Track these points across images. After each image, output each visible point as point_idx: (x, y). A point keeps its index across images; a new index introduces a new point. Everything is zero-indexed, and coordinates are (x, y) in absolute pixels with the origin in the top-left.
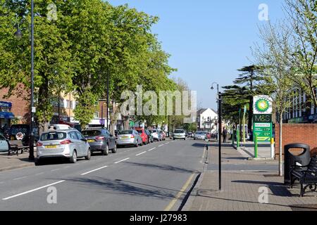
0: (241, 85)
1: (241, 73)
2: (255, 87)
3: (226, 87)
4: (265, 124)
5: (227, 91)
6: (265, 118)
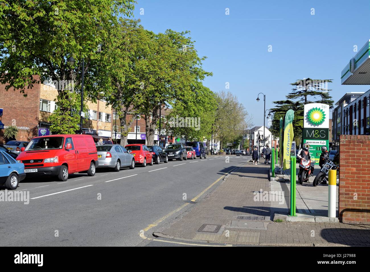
0: (294, 101)
1: (294, 87)
3: (278, 102)
4: (319, 141)
5: (279, 106)
6: (319, 134)
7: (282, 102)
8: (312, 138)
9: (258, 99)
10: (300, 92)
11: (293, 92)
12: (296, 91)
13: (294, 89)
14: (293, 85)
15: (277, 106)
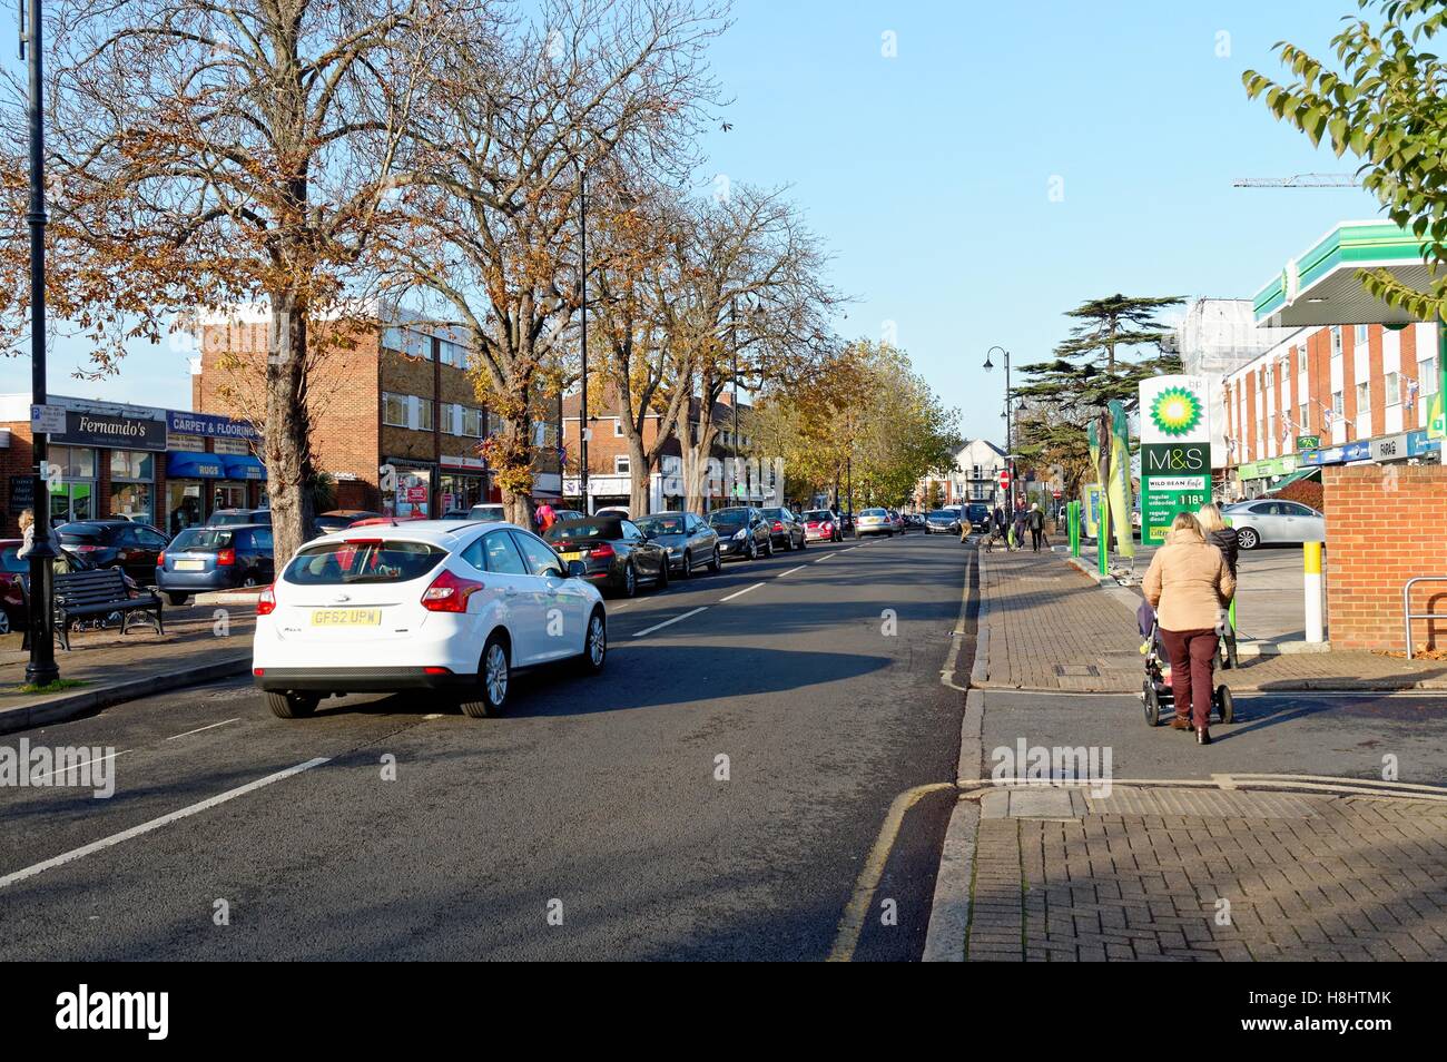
0: (1079, 362)
1: (1079, 322)
2: (1124, 366)
3: (1030, 369)
4: (1186, 479)
5: (1033, 381)
6: (1184, 458)
7: (1042, 368)
8: (1166, 472)
9: (989, 365)
10: (1094, 337)
11: (1073, 338)
12: (1084, 333)
13: (1076, 329)
14: (1072, 314)
15: (1030, 381)
